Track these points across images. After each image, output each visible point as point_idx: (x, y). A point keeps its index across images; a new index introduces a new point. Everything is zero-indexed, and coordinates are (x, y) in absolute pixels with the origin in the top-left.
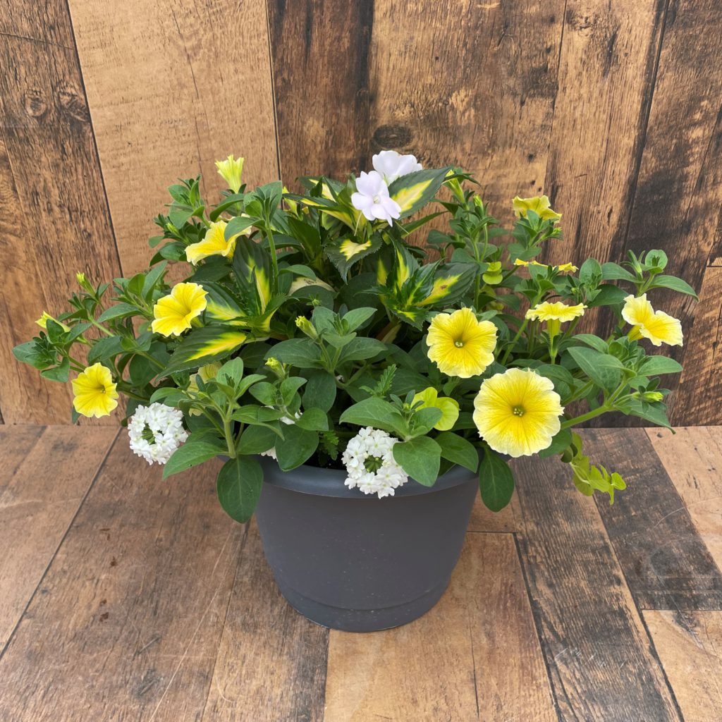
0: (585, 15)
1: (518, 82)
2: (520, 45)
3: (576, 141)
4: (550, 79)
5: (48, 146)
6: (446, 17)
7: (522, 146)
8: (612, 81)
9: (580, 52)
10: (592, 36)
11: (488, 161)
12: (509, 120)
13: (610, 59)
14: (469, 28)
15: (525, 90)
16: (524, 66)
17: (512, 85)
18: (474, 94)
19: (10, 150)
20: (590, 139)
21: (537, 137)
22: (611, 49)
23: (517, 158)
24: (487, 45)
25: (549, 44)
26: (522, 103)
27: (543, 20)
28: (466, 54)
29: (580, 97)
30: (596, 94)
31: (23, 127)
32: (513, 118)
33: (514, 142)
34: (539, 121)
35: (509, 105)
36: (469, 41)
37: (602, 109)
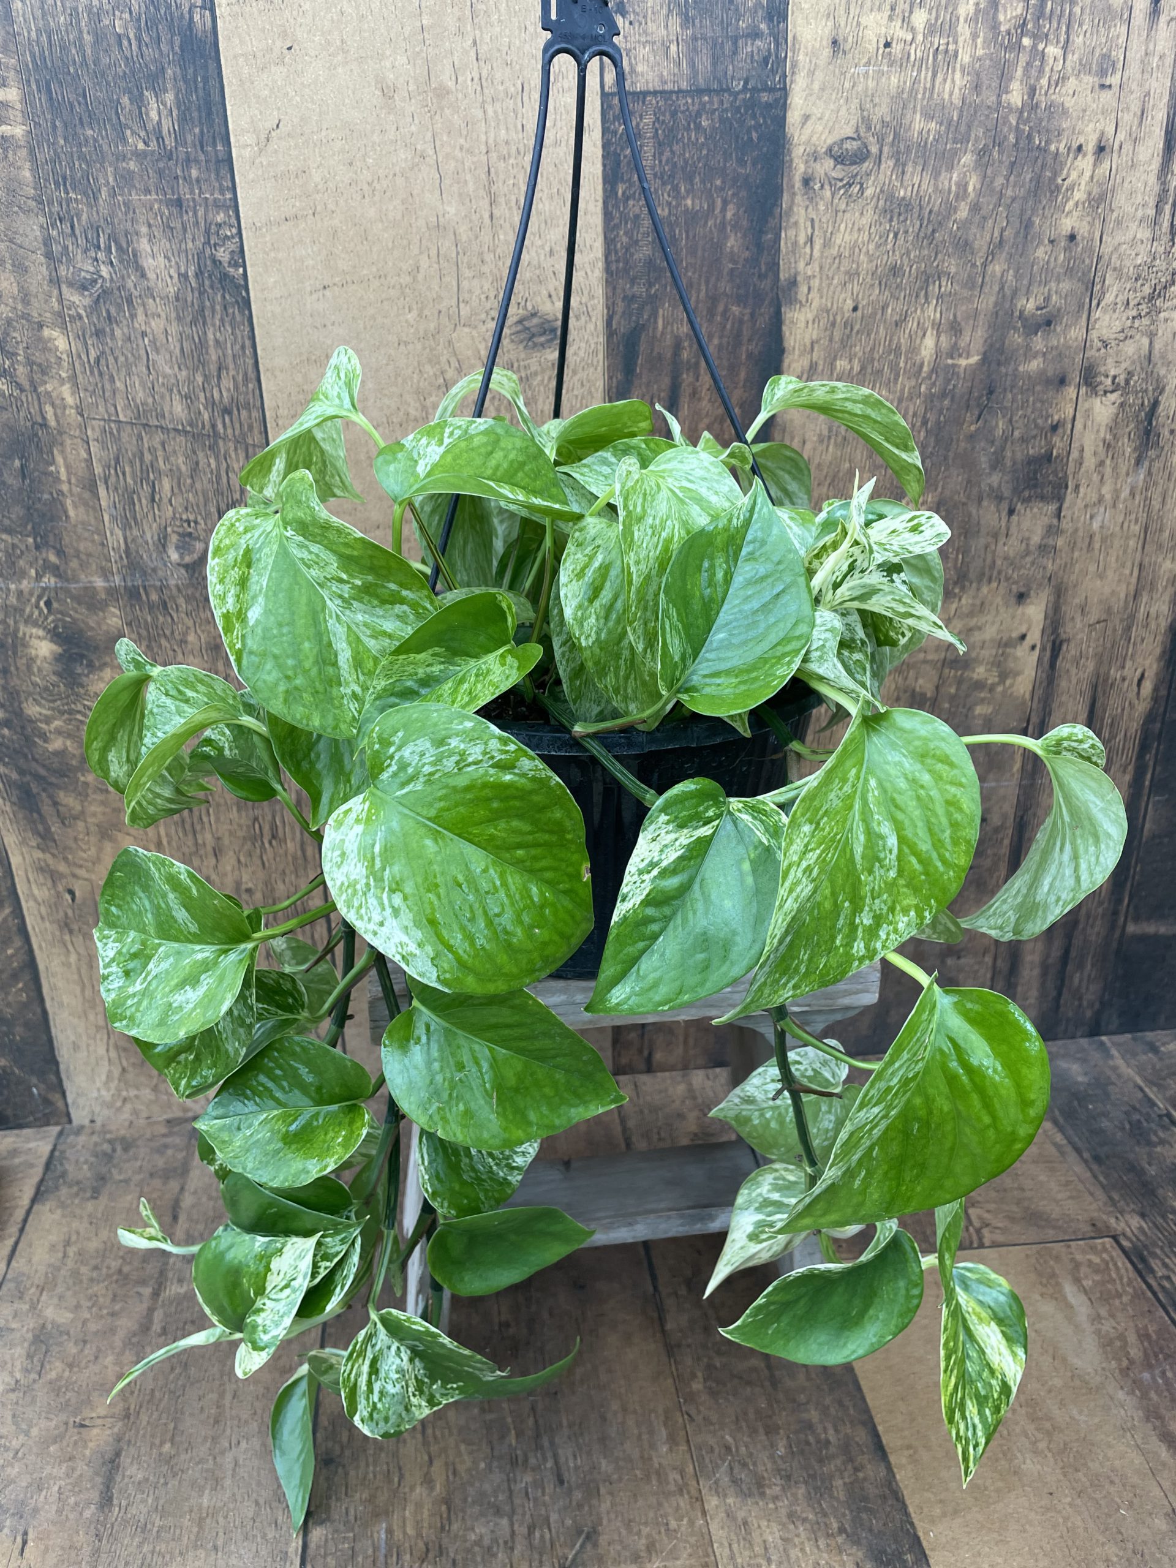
0: (1112, 373)
1: (1006, 478)
2: (1011, 421)
3: (1092, 568)
4: (1055, 473)
5: (202, 615)
6: (896, 379)
7: (1007, 579)
8: (1149, 473)
9: (1103, 430)
10: (1122, 405)
11: (954, 606)
12: (990, 539)
13: (1148, 439)
14: (932, 395)
15: (1017, 491)
16: (1015, 454)
17: (995, 485)
18: (936, 499)
19: (129, 624)
20: (1114, 565)
21: (1033, 563)
22: (1150, 423)
23: (999, 600)
24: (959, 422)
25: (1056, 418)
26: (1011, 512)
27: (1048, 382)
28: (926, 438)
29: (1101, 499)
30: (1125, 493)
31: (158, 584)
32: (996, 536)
33: (995, 573)
34: (1036, 539)
35: (990, 515)
36: (932, 417)
37: (1133, 517)
